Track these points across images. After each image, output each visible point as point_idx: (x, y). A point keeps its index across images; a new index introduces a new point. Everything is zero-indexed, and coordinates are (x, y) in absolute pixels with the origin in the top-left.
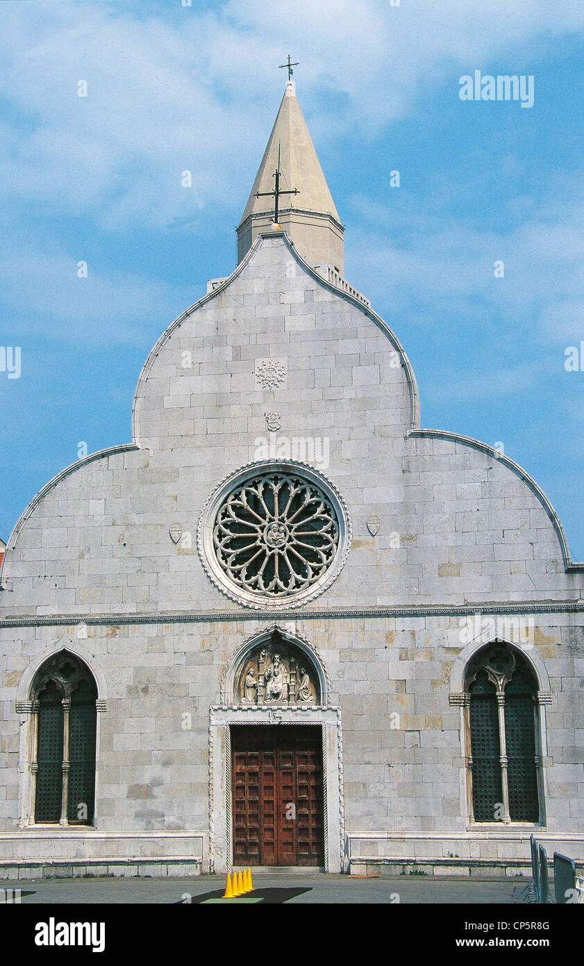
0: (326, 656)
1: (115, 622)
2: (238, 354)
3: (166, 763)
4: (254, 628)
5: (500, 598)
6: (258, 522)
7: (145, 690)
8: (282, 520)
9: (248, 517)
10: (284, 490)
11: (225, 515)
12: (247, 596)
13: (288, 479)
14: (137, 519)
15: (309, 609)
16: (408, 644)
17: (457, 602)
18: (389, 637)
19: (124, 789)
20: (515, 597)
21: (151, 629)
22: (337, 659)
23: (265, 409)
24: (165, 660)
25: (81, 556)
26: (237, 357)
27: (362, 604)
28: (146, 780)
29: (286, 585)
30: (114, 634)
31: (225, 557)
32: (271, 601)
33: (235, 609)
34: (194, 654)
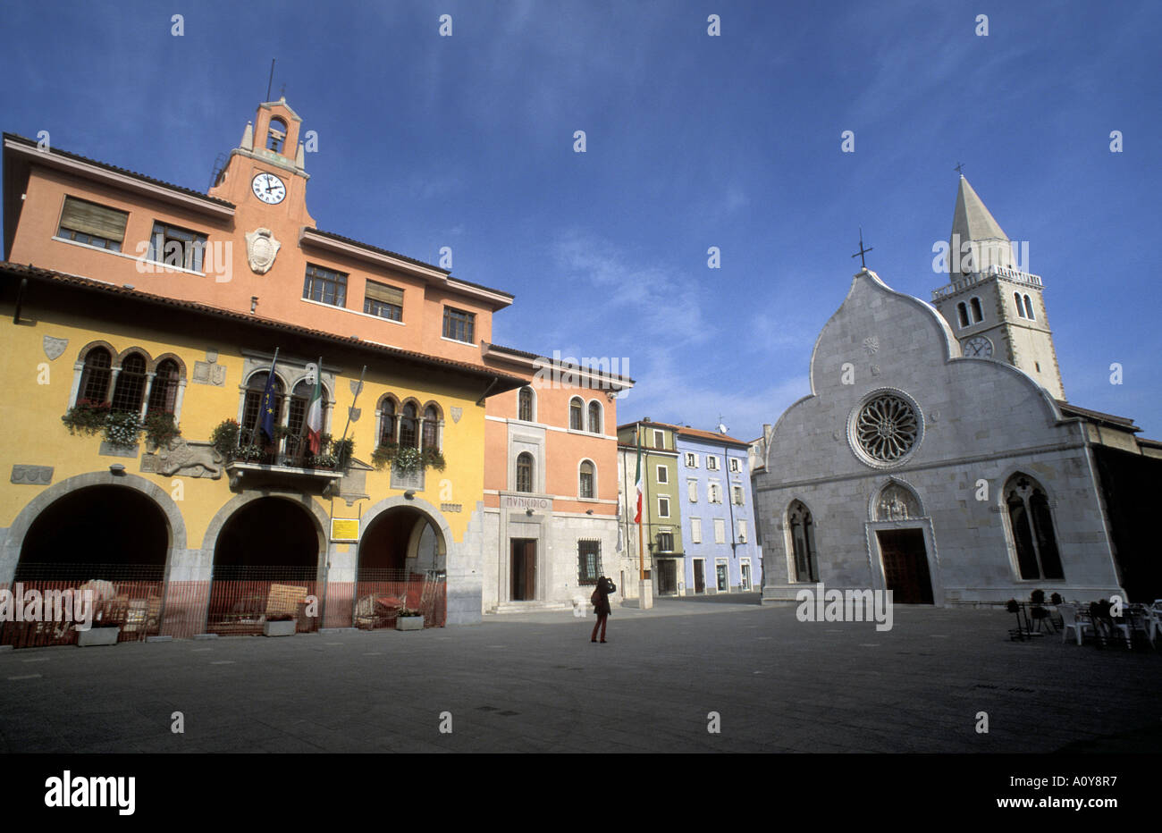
0: (919, 491)
1: (816, 483)
2: (854, 339)
3: (848, 552)
4: (881, 480)
5: (1014, 447)
6: (877, 423)
7: (834, 516)
8: (889, 421)
9: (872, 421)
10: (888, 405)
11: (861, 422)
12: (876, 463)
13: (888, 398)
14: (818, 431)
15: (907, 467)
16: (964, 480)
17: (990, 453)
18: (953, 476)
19: (830, 565)
20: (1025, 445)
21: (832, 485)
22: (925, 492)
23: (871, 364)
24: (842, 500)
25: (797, 453)
26: (854, 341)
27: (934, 460)
28: (839, 560)
29: (896, 454)
30: (815, 489)
31: (864, 444)
32: (888, 465)
33: (870, 471)
34: (854, 495)
